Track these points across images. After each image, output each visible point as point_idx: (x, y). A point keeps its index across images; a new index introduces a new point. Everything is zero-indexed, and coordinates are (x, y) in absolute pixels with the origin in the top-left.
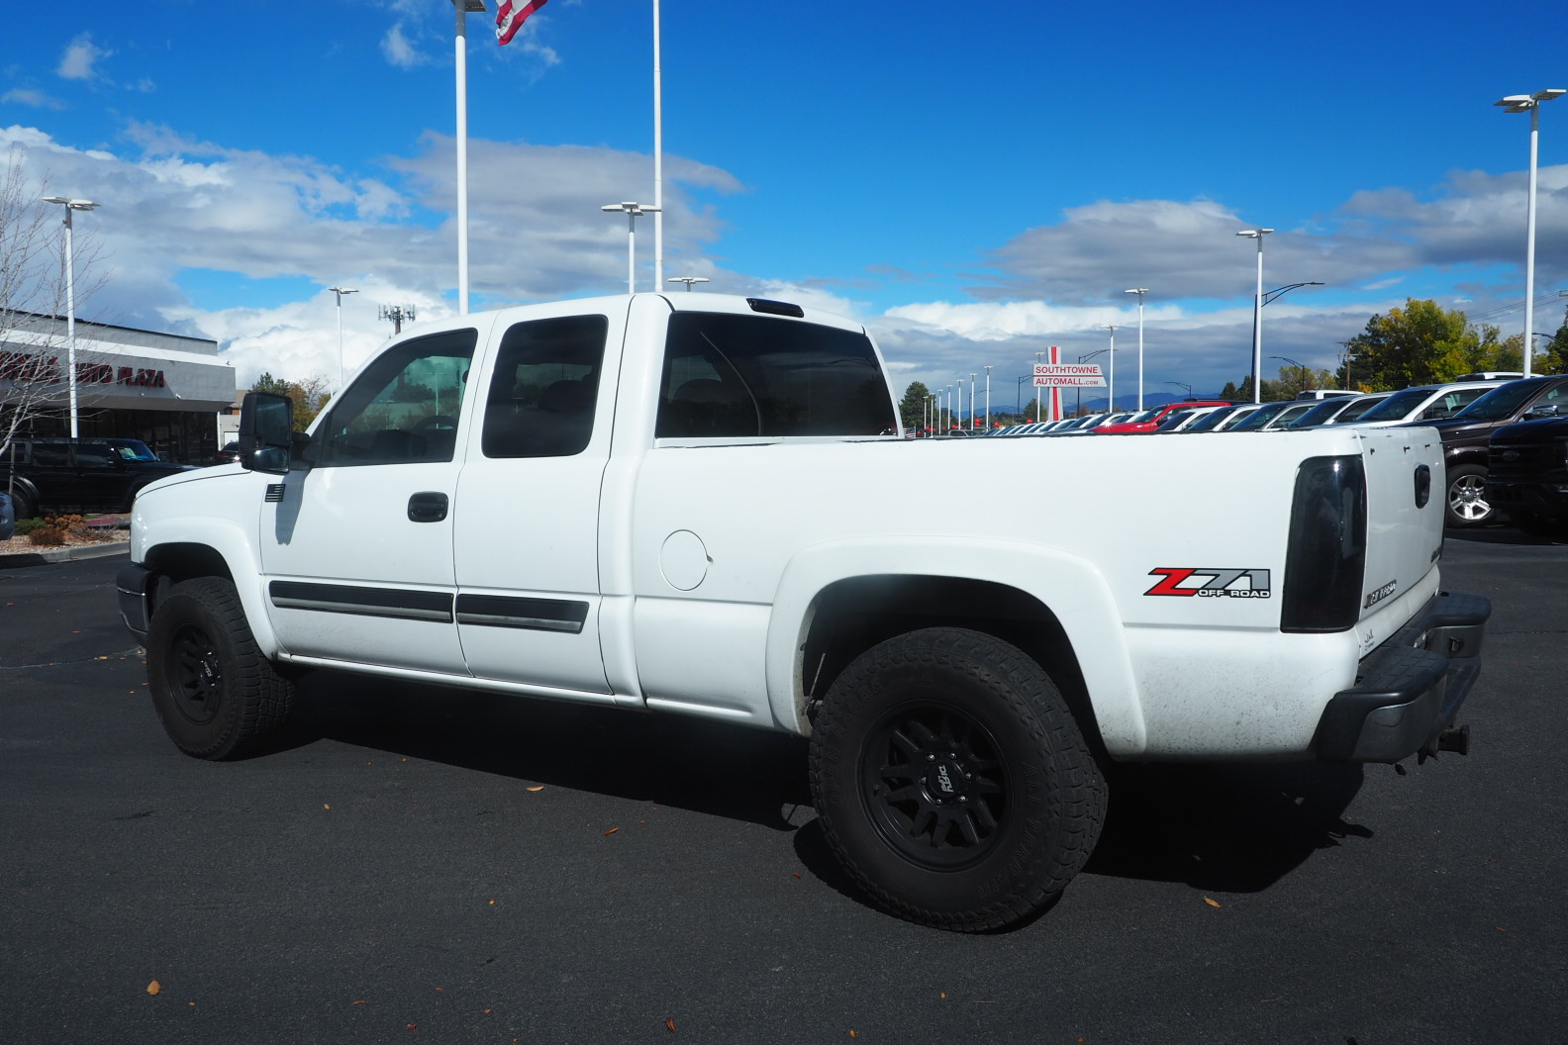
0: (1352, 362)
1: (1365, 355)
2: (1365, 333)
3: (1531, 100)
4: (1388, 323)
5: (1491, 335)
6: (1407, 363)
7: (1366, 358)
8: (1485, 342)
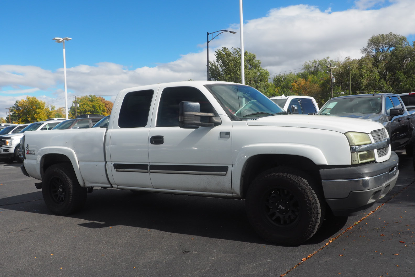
0: (11, 115)
1: (15, 113)
2: (15, 106)
3: (62, 40)
4: (21, 103)
5: (53, 108)
6: (28, 115)
7: (15, 114)
8: (51, 110)
